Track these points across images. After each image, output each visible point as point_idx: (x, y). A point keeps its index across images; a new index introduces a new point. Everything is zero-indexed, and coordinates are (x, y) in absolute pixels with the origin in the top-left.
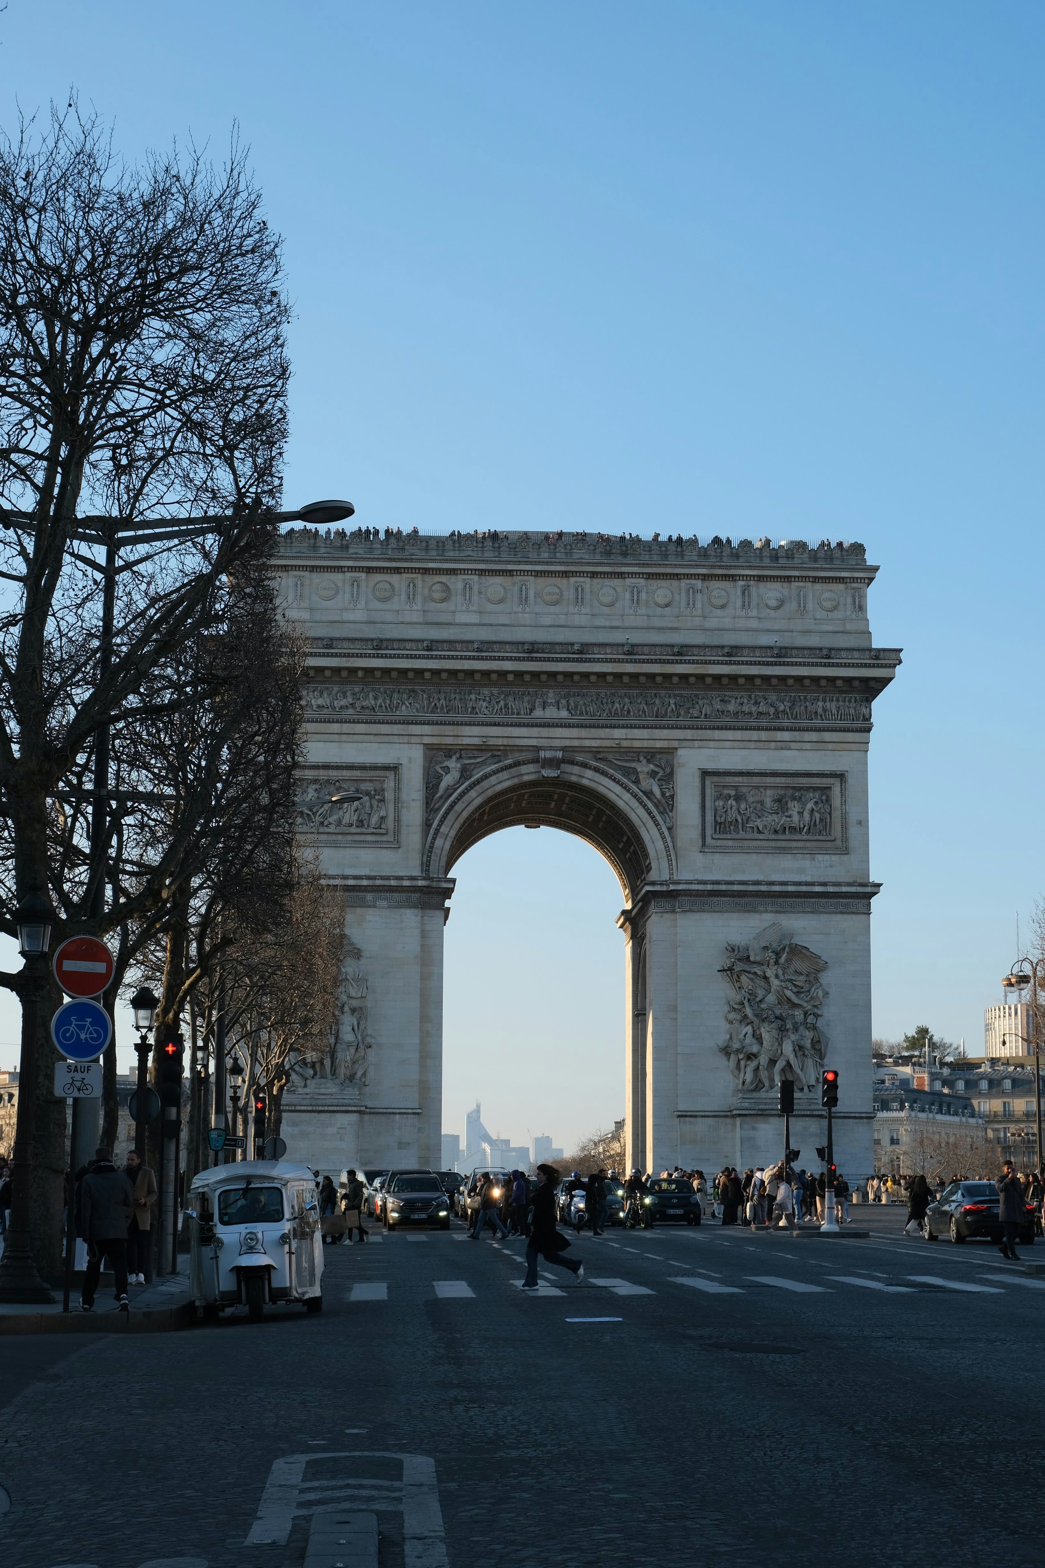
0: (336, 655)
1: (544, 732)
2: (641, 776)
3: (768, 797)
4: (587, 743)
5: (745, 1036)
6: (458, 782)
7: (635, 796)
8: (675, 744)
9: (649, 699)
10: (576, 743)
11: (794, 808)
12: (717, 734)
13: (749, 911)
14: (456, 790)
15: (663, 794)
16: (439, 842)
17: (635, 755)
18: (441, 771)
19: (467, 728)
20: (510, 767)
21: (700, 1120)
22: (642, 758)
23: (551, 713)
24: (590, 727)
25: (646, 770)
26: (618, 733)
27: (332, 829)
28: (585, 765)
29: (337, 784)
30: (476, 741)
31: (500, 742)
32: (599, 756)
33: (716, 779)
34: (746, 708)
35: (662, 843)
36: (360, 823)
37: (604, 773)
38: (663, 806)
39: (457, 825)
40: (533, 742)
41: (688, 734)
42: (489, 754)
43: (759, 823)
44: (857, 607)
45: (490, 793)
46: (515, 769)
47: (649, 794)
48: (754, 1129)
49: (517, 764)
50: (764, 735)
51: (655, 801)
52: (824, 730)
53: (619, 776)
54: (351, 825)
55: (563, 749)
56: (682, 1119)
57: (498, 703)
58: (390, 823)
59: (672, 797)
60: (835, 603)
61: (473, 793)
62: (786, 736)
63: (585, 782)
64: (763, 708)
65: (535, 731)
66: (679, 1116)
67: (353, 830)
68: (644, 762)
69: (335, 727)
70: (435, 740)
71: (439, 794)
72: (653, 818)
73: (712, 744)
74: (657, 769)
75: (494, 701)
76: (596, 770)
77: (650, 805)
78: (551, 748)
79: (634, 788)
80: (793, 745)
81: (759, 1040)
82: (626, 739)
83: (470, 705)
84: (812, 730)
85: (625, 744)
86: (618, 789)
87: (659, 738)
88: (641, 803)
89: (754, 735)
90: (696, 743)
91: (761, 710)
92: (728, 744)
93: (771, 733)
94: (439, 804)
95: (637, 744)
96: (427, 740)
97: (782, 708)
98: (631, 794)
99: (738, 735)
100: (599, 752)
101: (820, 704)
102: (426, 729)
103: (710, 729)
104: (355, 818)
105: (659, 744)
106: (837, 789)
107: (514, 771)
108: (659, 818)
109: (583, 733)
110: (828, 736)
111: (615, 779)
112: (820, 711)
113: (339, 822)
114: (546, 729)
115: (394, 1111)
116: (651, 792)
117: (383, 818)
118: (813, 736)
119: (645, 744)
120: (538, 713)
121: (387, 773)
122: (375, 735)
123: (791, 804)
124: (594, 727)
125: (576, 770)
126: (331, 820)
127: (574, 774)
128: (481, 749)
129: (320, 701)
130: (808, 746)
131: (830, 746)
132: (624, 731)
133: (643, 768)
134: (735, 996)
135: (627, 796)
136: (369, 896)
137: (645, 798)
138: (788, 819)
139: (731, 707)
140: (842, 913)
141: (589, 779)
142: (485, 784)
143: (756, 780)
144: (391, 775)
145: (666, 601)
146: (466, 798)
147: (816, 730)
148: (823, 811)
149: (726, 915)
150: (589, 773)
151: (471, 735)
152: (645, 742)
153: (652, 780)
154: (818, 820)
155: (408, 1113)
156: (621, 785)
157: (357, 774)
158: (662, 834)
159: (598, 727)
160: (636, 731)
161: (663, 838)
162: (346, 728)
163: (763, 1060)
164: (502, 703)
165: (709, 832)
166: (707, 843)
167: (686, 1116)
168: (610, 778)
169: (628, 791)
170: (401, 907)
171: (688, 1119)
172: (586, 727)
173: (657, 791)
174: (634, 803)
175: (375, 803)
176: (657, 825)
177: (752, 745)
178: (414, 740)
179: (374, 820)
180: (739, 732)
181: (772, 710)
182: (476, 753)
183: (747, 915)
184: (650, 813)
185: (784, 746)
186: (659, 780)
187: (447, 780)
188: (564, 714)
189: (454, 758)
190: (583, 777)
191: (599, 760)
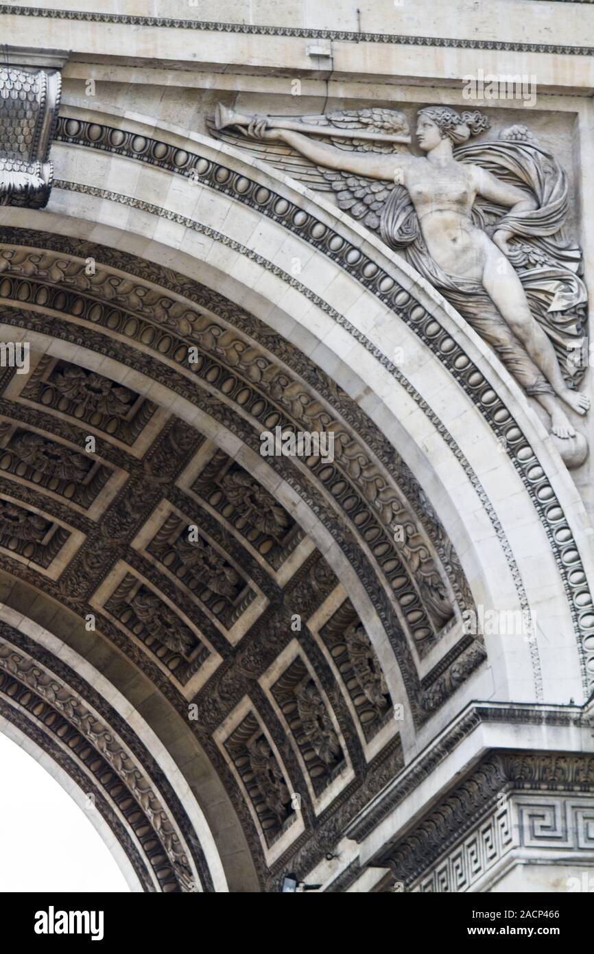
2: (431, 219)
7: (405, 310)
17: (399, 118)
22: (430, 135)
25: (454, 188)
28: (162, 156)
32: (230, 116)
38: (535, 359)
51: (501, 333)
53: (324, 206)
63: (165, 233)
68: (443, 150)
74: (503, 191)
77: (479, 352)
88: (433, 341)
98: (388, 299)
100: (230, 98)
108: (523, 410)
111: (311, 222)
116: (481, 293)
125: (124, 175)
127: (108, 191)
137: (452, 320)
153: (481, 238)
156: (339, 256)
158: (536, 487)
168: (286, 220)
169: (371, 283)
184: (475, 388)
186: (515, 238)
190: (156, 211)
191: (233, 132)
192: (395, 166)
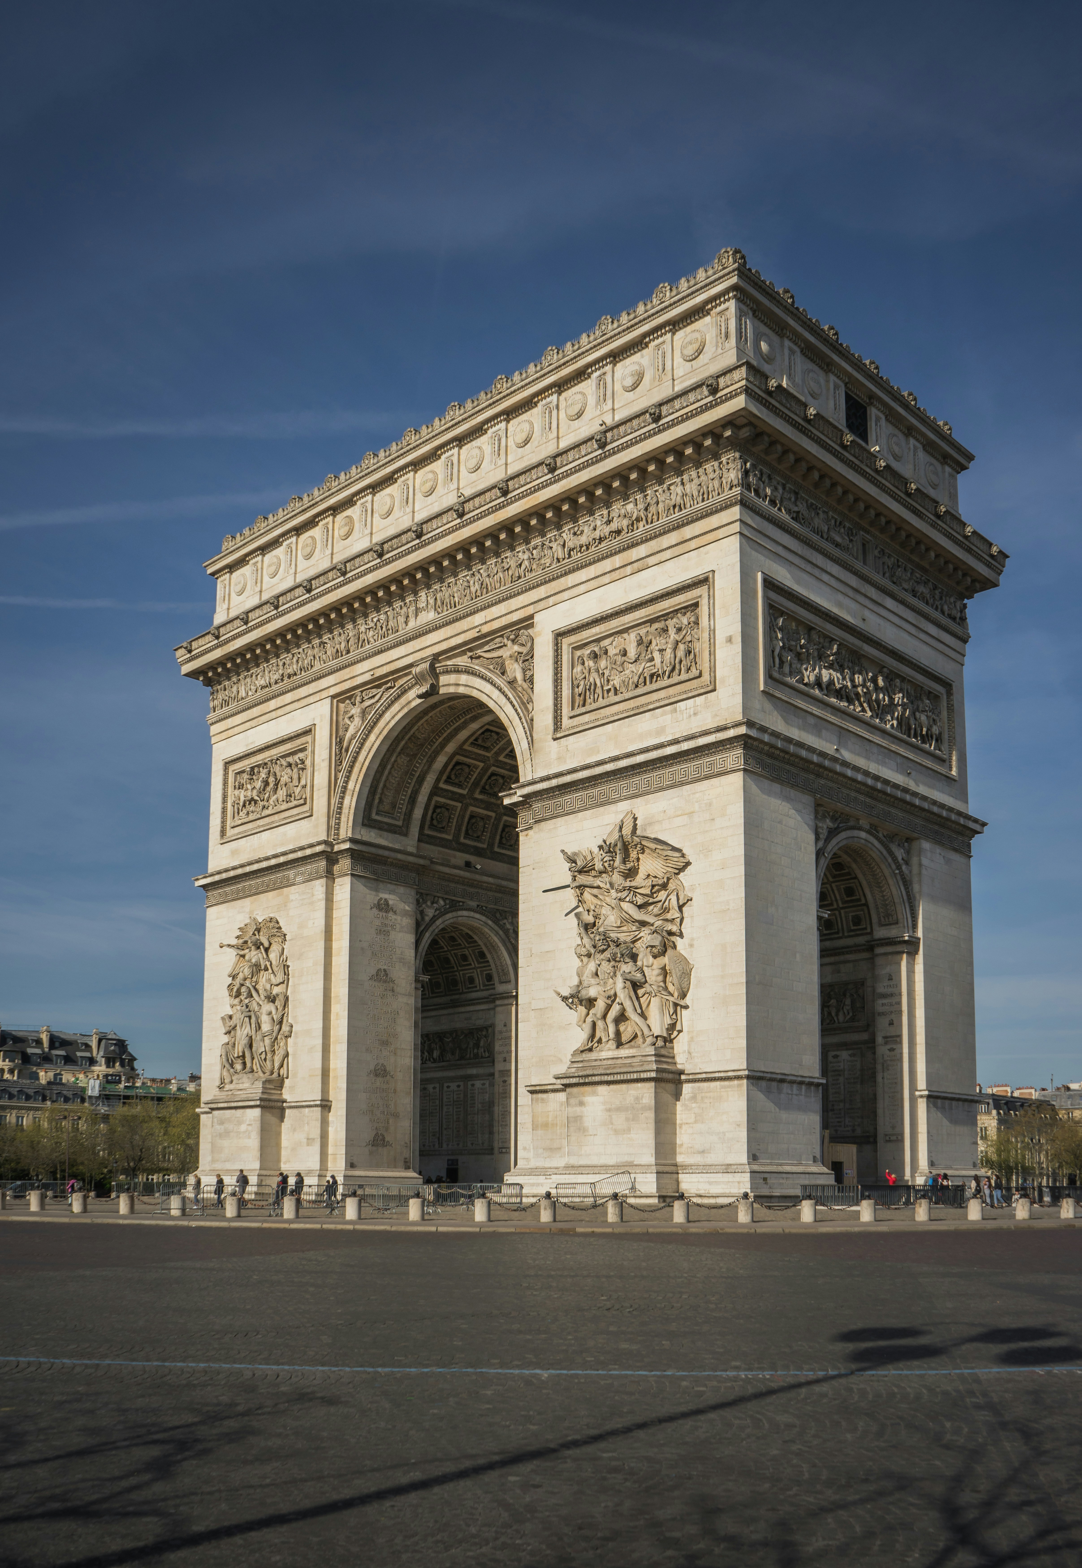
1: (417, 644)
2: (506, 664)
3: (630, 642)
4: (453, 642)
6: (361, 728)
7: (501, 691)
8: (530, 610)
9: (505, 566)
10: (444, 647)
11: (656, 645)
12: (571, 579)
14: (358, 737)
15: (524, 678)
16: (346, 801)
17: (500, 639)
18: (347, 722)
19: (361, 664)
20: (398, 696)
24: (453, 621)
25: (511, 654)
26: (478, 618)
28: (457, 670)
29: (279, 761)
30: (367, 677)
31: (386, 670)
32: (470, 654)
33: (568, 639)
34: (597, 534)
35: (526, 740)
36: (289, 797)
37: (473, 673)
38: (526, 693)
39: (362, 776)
40: (410, 659)
41: (542, 592)
43: (616, 681)
44: (723, 335)
45: (386, 731)
46: (403, 697)
47: (512, 683)
49: (403, 691)
50: (616, 561)
51: (517, 689)
52: (683, 525)
53: (484, 671)
54: (283, 802)
55: (435, 657)
56: (535, 1096)
57: (382, 627)
58: (307, 791)
59: (531, 678)
60: (696, 346)
61: (372, 737)
62: (641, 551)
63: (462, 690)
64: (615, 526)
65: (409, 648)
66: (533, 1092)
67: (284, 806)
68: (509, 643)
69: (273, 704)
70: (338, 689)
71: (346, 747)
72: (517, 711)
73: (566, 595)
74: (521, 649)
75: (378, 628)
76: (468, 671)
77: (513, 697)
78: (421, 661)
79: (498, 681)
80: (650, 560)
82: (486, 623)
83: (360, 639)
84: (669, 531)
85: (485, 629)
86: (488, 689)
87: (515, 609)
88: (506, 696)
89: (608, 564)
90: (551, 601)
91: (612, 529)
92: (582, 588)
93: (625, 554)
94: (344, 758)
95: (496, 625)
96: (332, 691)
97: (634, 516)
98: (498, 689)
99: (592, 571)
101: (678, 490)
102: (333, 679)
103: (562, 576)
104: (286, 793)
106: (704, 601)
107: (402, 700)
108: (521, 709)
109: (447, 632)
110: (688, 531)
111: (483, 675)
112: (677, 500)
113: (275, 802)
114: (419, 641)
116: (514, 680)
117: (302, 788)
118: (672, 538)
119: (504, 622)
120: (412, 624)
121: (306, 738)
122: (298, 700)
125: (452, 678)
127: (449, 684)
128: (377, 682)
129: (262, 682)
130: (667, 554)
131: (693, 544)
132: (484, 614)
133: (508, 653)
136: (292, 873)
137: (509, 690)
138: (649, 664)
140: (707, 777)
141: (463, 685)
142: (381, 722)
144: (309, 739)
145: (526, 436)
146: (368, 744)
147: (674, 529)
148: (688, 638)
150: (462, 678)
151: (362, 672)
152: (503, 618)
153: (515, 665)
154: (685, 652)
156: (490, 683)
157: (288, 746)
158: (524, 728)
160: (493, 610)
161: (526, 733)
162: (280, 701)
166: (563, 727)
167: (537, 1092)
168: (479, 677)
169: (496, 687)
170: (312, 879)
171: (540, 1096)
172: (450, 623)
173: (519, 676)
174: (502, 701)
176: (521, 719)
178: (323, 694)
179: (298, 791)
180: (593, 567)
182: (375, 691)
184: (514, 707)
185: (640, 566)
186: (522, 662)
188: (432, 616)
189: (356, 702)
190: (459, 684)
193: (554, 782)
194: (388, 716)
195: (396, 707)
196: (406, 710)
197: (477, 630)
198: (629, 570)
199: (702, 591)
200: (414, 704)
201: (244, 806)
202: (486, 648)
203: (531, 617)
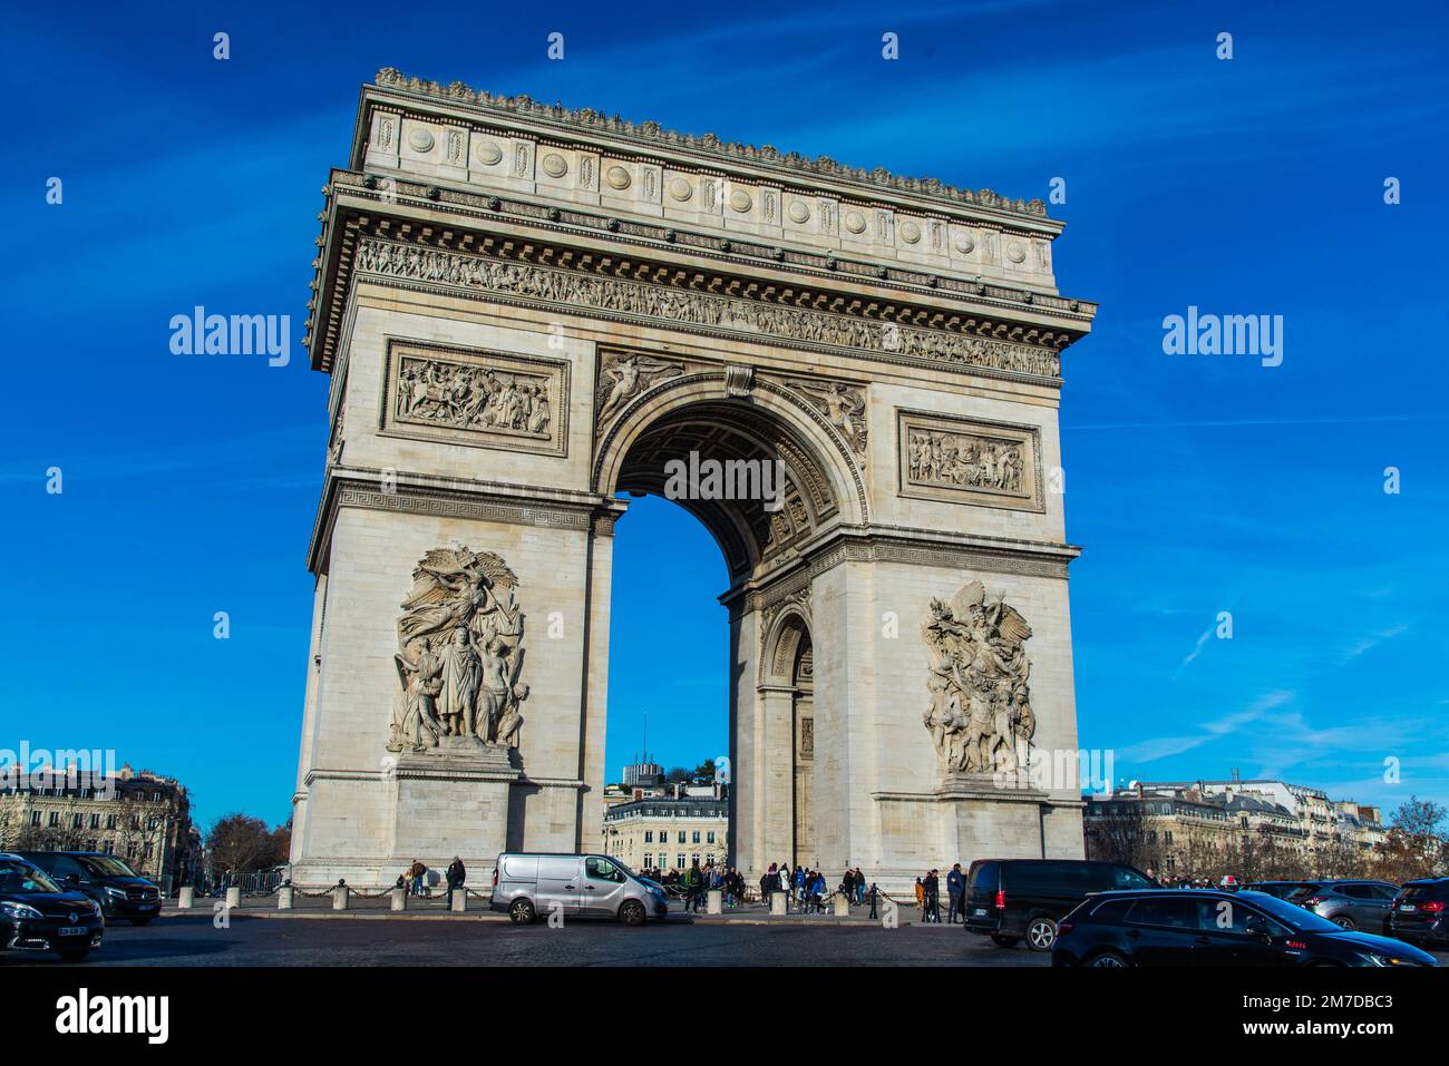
0: (502, 220)
1: (732, 346)
2: (832, 409)
3: (962, 445)
4: (778, 364)
5: (952, 706)
6: (633, 392)
7: (826, 429)
8: (869, 377)
9: (842, 325)
10: (766, 363)
11: (987, 458)
12: (912, 372)
13: (948, 567)
14: (630, 399)
15: (856, 431)
16: (609, 458)
17: (825, 384)
18: (614, 377)
19: (648, 330)
20: (690, 381)
21: (902, 804)
22: (832, 388)
23: (739, 326)
24: (781, 346)
25: (837, 402)
26: (810, 358)
27: (483, 426)
28: (773, 389)
29: (491, 375)
30: (657, 346)
31: (683, 350)
32: (789, 381)
33: (910, 420)
34: (940, 348)
35: (854, 484)
36: (516, 423)
37: (793, 401)
38: (854, 443)
39: (630, 441)
40: (720, 356)
41: (882, 368)
42: (669, 364)
43: (955, 472)
44: (1042, 262)
45: (668, 408)
46: (697, 385)
47: (841, 428)
48: (971, 816)
49: (700, 379)
50: (958, 379)
52: (1015, 381)
53: (809, 404)
54: (505, 425)
55: (754, 367)
56: (884, 802)
57: (682, 306)
58: (553, 428)
59: (865, 433)
60: (1019, 254)
61: (649, 407)
62: (979, 382)
63: (771, 407)
64: (956, 350)
65: (722, 344)
66: (881, 799)
67: (509, 431)
68: (835, 394)
69: (493, 308)
70: (610, 339)
71: (611, 402)
72: (845, 455)
73: (907, 382)
74: (848, 403)
75: (676, 305)
76: (785, 396)
77: (842, 441)
78: (741, 365)
79: (824, 420)
80: (987, 393)
81: (967, 711)
82: (819, 365)
83: (650, 304)
84: (1003, 379)
85: (818, 370)
86: (807, 420)
87: (854, 367)
88: (832, 437)
89: (949, 378)
90: (891, 379)
91: (955, 351)
92: (923, 384)
93: (963, 377)
94: (610, 413)
95: (830, 372)
96: (601, 338)
97: (975, 353)
98: (822, 427)
99: (934, 375)
100: (788, 377)
101: (1012, 353)
102: (601, 325)
103: (905, 365)
104: (513, 416)
105: (853, 375)
106: (1029, 444)
107: (696, 387)
108: (851, 455)
109: (775, 352)
110: (1020, 388)
111: (806, 407)
112: (1012, 360)
113: (491, 421)
114: (734, 343)
115: (548, 782)
117: (546, 421)
118: (1007, 386)
119: (839, 373)
120: (726, 324)
121: (552, 370)
122: (540, 323)
123: (984, 456)
124: (786, 347)
125: (765, 393)
126: (481, 416)
127: (760, 397)
128: (662, 356)
130: (1002, 396)
131: (1022, 399)
132: (817, 356)
133: (833, 399)
134: (938, 662)
135: (817, 429)
136: (526, 512)
137: (837, 433)
138: (982, 471)
139: (925, 345)
140: (1041, 576)
141: (776, 404)
142: (664, 398)
143: (950, 426)
144: (557, 372)
145: (859, 226)
146: (640, 411)
147: (1007, 380)
148: (1015, 466)
149: (925, 568)
150: (777, 399)
151: (652, 338)
152: (839, 370)
153: (843, 414)
154: (1011, 475)
155: (565, 786)
156: (812, 416)
157: (516, 366)
158: (854, 473)
159: (790, 348)
160: (829, 357)
161: (856, 478)
162: (506, 310)
163: (974, 734)
164: (687, 307)
165: (904, 476)
166: (902, 488)
167: (888, 799)
168: (800, 407)
169: (819, 423)
170: (564, 528)
171: (890, 802)
172: (777, 346)
173: (848, 426)
174: (825, 437)
175: (535, 402)
176: (849, 463)
177: (947, 388)
178: (586, 335)
179: (533, 422)
180: (934, 372)
181: (966, 354)
182: (654, 362)
183: (946, 570)
184: (842, 450)
185: (977, 393)
186: (850, 414)
187: (622, 387)
188: (754, 328)
189: (629, 363)
190: (770, 402)
191: (788, 385)
192: (824, 395)
193: (910, 535)
194: (672, 394)
195: (684, 390)
196: (697, 398)
197: (810, 366)
198: (967, 390)
199: (1028, 436)
200: (708, 396)
201: (420, 403)
202: (807, 383)
203: (869, 382)
